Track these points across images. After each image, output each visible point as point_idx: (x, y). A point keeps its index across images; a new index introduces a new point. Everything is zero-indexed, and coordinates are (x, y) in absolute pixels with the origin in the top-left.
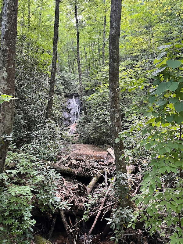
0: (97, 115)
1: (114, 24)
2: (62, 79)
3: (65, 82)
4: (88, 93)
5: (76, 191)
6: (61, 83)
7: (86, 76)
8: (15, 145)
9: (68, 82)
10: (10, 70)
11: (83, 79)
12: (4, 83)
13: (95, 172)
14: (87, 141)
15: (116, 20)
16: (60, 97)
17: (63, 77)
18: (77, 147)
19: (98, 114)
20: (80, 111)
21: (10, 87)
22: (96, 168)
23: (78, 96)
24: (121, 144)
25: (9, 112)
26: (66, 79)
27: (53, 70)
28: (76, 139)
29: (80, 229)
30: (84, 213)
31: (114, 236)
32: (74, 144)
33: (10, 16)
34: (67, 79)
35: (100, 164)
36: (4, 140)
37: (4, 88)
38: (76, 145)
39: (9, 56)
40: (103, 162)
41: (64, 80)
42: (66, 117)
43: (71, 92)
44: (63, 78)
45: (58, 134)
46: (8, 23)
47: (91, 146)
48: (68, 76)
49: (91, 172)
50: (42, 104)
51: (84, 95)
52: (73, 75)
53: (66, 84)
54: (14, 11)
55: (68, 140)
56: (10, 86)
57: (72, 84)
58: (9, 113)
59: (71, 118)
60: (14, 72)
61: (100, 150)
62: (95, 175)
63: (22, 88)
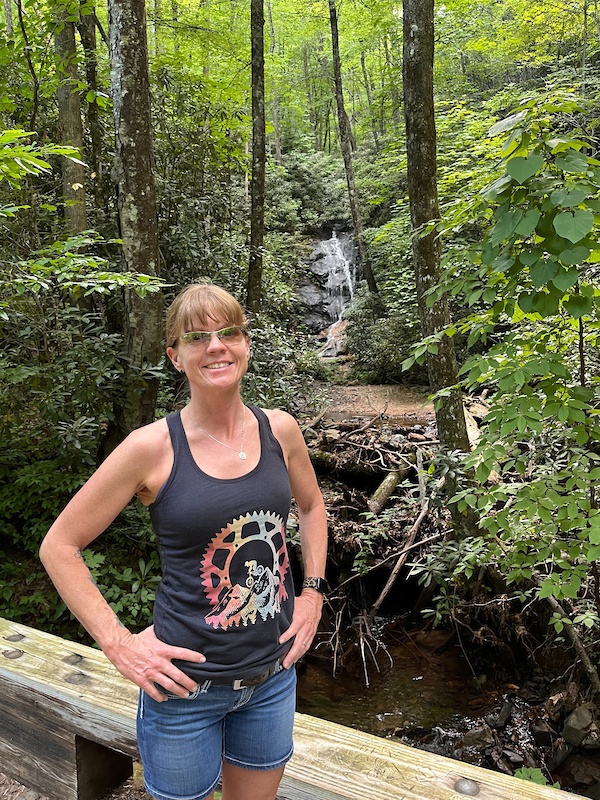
0: (405, 290)
1: (415, 27)
2: (293, 176)
3: (303, 186)
4: (378, 216)
5: (338, 508)
6: (289, 191)
7: (371, 157)
8: (171, 391)
9: (313, 186)
10: (143, 199)
11: (363, 169)
12: (132, 234)
13: (393, 459)
14: (379, 375)
15: (419, 15)
16: (291, 238)
17: (296, 168)
18: (349, 394)
19: (406, 286)
20: (357, 279)
21: (146, 244)
22: (398, 449)
23: (347, 229)
24: (450, 374)
25: (151, 307)
26: (305, 175)
27: (258, 165)
28: (346, 369)
29: (349, 597)
30: (357, 556)
31: (433, 606)
32: (339, 387)
33: (128, 53)
34: (309, 174)
35: (412, 440)
36: (147, 378)
37: (133, 247)
38: (344, 388)
39: (139, 162)
40: (422, 433)
41: (299, 178)
42: (312, 303)
43: (323, 217)
44: (295, 174)
45: (284, 358)
46: (126, 72)
47: (389, 389)
48: (311, 166)
49: (381, 458)
50: (234, 270)
51: (366, 226)
52: (327, 158)
53: (307, 190)
54: (138, 38)
55: (320, 376)
56: (146, 240)
57: (327, 191)
58: (151, 311)
59: (327, 304)
60: (152, 203)
61: (418, 401)
62: (393, 469)
63: (174, 232)
